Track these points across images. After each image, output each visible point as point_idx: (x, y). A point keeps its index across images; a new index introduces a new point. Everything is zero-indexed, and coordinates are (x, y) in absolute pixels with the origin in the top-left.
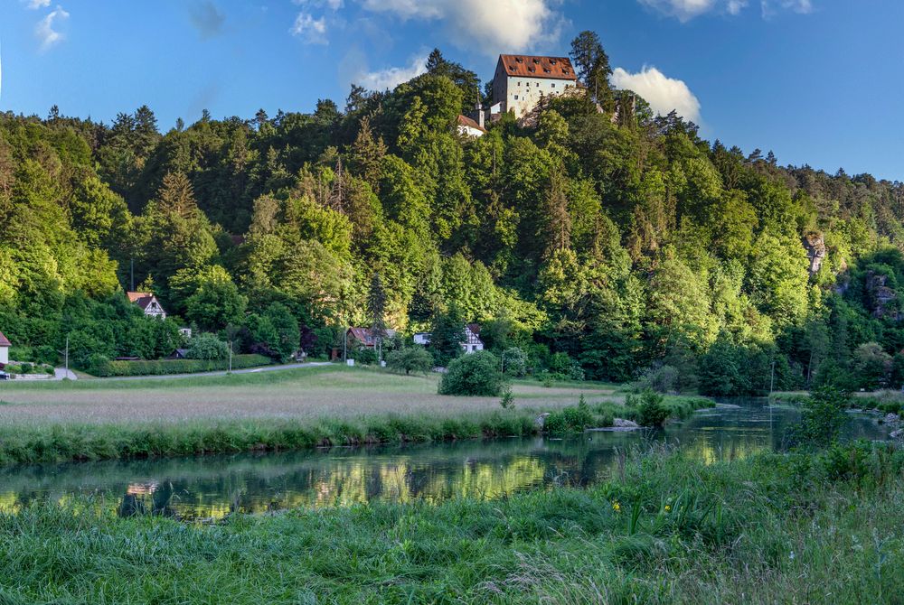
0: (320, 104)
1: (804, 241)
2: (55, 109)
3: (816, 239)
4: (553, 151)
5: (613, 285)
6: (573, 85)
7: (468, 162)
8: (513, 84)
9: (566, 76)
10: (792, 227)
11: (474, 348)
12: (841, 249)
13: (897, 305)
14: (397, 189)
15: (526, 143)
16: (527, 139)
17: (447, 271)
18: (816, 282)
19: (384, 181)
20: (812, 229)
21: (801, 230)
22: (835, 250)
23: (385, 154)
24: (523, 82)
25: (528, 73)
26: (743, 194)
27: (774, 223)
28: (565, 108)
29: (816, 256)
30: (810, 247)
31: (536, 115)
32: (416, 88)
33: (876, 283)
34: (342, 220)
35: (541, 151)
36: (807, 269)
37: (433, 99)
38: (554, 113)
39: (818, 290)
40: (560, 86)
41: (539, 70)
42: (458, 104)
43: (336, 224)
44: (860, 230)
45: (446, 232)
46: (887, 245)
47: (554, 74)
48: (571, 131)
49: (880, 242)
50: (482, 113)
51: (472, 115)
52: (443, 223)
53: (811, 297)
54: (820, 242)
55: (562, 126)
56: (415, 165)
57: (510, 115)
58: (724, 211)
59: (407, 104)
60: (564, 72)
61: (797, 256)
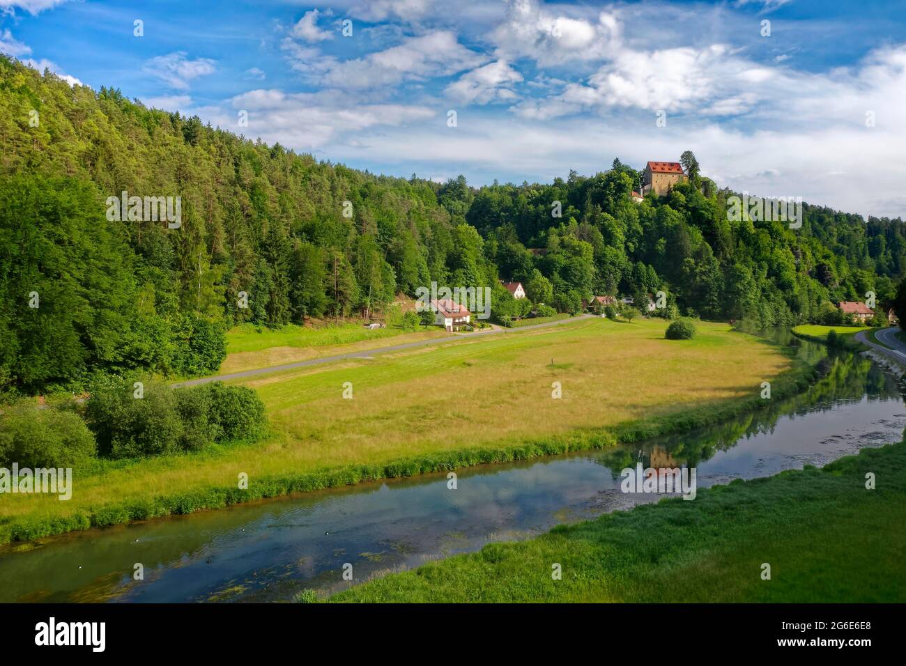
0: (555, 180)
1: (792, 250)
2: (414, 175)
3: (797, 249)
4: (679, 211)
5: (712, 275)
6: (682, 176)
7: (641, 216)
8: (654, 176)
9: (679, 172)
10: (786, 244)
11: (652, 305)
12: (807, 253)
13: (834, 280)
14: (610, 229)
15: (668, 208)
16: (668, 206)
17: (636, 269)
18: (798, 270)
19: (603, 225)
20: (795, 244)
21: (790, 245)
22: (804, 254)
23: (602, 212)
24: (660, 175)
25: (661, 171)
26: (766, 231)
27: (777, 242)
28: (682, 190)
29: (797, 257)
30: (794, 254)
31: (667, 191)
32: (610, 178)
33: (824, 269)
34: (590, 246)
35: (674, 211)
36: (795, 264)
37: (620, 184)
38: (678, 192)
39: (800, 274)
40: (676, 176)
41: (666, 169)
42: (631, 186)
43: (587, 248)
44: (815, 243)
45: (632, 250)
46: (826, 250)
47: (673, 171)
48: (687, 201)
49: (824, 249)
50: (642, 190)
51: (637, 191)
52: (631, 244)
53: (797, 278)
54: (799, 251)
55: (683, 198)
56: (616, 218)
57: (654, 190)
58: (758, 239)
59: (607, 185)
60: (678, 170)
61: (790, 258)
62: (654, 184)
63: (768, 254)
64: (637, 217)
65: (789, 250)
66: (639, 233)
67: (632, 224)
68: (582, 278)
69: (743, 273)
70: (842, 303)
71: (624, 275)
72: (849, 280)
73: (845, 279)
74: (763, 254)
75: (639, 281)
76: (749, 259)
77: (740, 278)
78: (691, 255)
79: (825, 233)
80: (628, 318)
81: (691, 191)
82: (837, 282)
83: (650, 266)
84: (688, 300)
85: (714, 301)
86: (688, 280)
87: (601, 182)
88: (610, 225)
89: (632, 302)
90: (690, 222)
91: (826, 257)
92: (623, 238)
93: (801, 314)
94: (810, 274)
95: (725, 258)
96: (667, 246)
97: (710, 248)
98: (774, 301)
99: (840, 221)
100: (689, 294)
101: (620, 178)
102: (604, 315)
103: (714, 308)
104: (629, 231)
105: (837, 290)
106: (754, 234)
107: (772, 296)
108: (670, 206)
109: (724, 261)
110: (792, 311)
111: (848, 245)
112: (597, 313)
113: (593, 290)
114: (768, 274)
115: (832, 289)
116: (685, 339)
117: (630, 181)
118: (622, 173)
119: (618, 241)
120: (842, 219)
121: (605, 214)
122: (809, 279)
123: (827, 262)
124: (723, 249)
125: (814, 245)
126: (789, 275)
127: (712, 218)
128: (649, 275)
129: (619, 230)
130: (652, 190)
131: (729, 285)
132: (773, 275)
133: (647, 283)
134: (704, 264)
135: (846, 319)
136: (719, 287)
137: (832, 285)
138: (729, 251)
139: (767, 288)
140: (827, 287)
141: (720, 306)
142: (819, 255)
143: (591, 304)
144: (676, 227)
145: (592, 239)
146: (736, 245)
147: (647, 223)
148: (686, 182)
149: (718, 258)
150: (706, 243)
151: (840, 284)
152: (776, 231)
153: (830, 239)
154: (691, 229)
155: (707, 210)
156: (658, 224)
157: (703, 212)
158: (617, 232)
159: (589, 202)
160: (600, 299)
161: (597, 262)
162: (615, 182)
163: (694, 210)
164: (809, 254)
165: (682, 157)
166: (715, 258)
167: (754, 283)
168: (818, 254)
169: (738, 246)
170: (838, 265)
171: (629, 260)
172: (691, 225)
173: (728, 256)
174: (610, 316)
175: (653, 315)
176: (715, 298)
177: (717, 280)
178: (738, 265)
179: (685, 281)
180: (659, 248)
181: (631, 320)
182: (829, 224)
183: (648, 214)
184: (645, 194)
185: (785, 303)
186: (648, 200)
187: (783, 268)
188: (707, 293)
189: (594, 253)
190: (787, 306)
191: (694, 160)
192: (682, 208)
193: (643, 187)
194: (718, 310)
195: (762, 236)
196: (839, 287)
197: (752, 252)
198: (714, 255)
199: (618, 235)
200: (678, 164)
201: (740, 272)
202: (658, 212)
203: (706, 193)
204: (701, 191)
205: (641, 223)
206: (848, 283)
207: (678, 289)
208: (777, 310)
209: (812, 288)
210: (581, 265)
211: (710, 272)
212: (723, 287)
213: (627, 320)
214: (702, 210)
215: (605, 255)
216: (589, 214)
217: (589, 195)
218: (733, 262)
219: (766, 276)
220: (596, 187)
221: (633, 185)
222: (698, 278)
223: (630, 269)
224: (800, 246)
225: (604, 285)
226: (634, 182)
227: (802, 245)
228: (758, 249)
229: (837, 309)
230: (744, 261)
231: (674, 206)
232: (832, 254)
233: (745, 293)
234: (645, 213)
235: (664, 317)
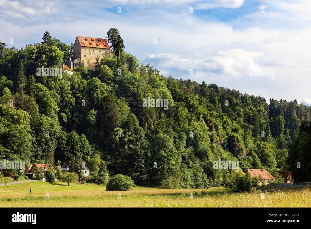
1: (206, 123)
3: (210, 122)
4: (107, 83)
5: (139, 144)
6: (108, 51)
7: (73, 87)
8: (83, 51)
9: (105, 48)
10: (201, 117)
11: (86, 172)
12: (219, 126)
13: (242, 150)
14: (45, 99)
15: (97, 81)
16: (97, 78)
17: (70, 137)
18: (212, 141)
19: (37, 95)
20: (208, 118)
21: (204, 118)
22: (217, 127)
23: (36, 83)
24: (88, 50)
25: (89, 46)
26: (184, 104)
27: (194, 115)
28: (110, 64)
29: (211, 129)
30: (208, 126)
31: (95, 65)
32: (41, 51)
33: (234, 141)
34: (26, 114)
35: (103, 83)
36: (209, 135)
37: (51, 57)
38: (106, 66)
39: (214, 145)
40: (103, 52)
41: (94, 45)
42: (61, 59)
43: (25, 116)
44: (225, 118)
45: (65, 119)
46: (235, 124)
47: (100, 46)
48: (114, 74)
49: (233, 123)
50: (72, 63)
51: (68, 64)
52: (64, 115)
53: (212, 148)
54: (212, 124)
55: (110, 72)
56: (50, 89)
57: (83, 64)
58: (178, 111)
59: (38, 58)
60: (104, 46)
61: (205, 130)
62: (83, 58)
63: (186, 126)
64: (70, 88)
65: (204, 123)
66: (71, 104)
67: (65, 95)
68: (21, 145)
69: (166, 141)
70: (249, 171)
71: (59, 144)
72: (254, 151)
73: (251, 150)
74: (182, 124)
75: (73, 150)
76: (171, 129)
77: (164, 146)
78: (119, 125)
79: (233, 113)
80: (67, 182)
81: (118, 65)
82: (245, 152)
83: (83, 135)
84: (118, 167)
85: (141, 167)
86: (117, 148)
87: (33, 54)
88: (45, 95)
89: (68, 169)
90: (118, 95)
91: (235, 130)
92: (57, 108)
93: (216, 180)
94: (223, 145)
95: (149, 128)
96: (97, 116)
97: (136, 119)
98: (193, 167)
99: (246, 102)
100: (119, 161)
101: (51, 51)
102: (44, 180)
103: (141, 174)
104: (62, 102)
105: (244, 159)
106: (174, 107)
107: (191, 163)
108: (100, 79)
109: (149, 132)
110: (208, 177)
111: (253, 124)
112: (38, 179)
113: (30, 158)
114: (186, 144)
115: (241, 158)
116: (123, 190)
117: (61, 54)
118: (53, 46)
119: (53, 111)
120: (248, 101)
121: (38, 85)
122: (221, 150)
123: (235, 135)
124: (147, 120)
125: (225, 120)
126: (205, 144)
127: (137, 91)
128: (82, 143)
129: (53, 100)
130: (81, 64)
131: (154, 153)
132: (191, 145)
133: (81, 151)
134: (132, 134)
135: (253, 182)
136: (146, 154)
137: (241, 155)
138: (153, 122)
139: (186, 155)
140: (237, 157)
141: (147, 173)
142: (229, 129)
143: (30, 172)
144: (105, 99)
145: (28, 108)
146: (159, 117)
147: (79, 95)
148: (112, 57)
149: (143, 127)
150: (133, 114)
151: (247, 155)
152: (192, 105)
153: (238, 118)
154: (119, 101)
155: (133, 84)
156: (89, 96)
157: (129, 85)
158: (51, 102)
159: (22, 73)
160: (39, 166)
161: (33, 130)
162: (47, 55)
163: (121, 83)
164: (220, 127)
165: (108, 33)
166: (141, 128)
167: (175, 151)
168: (228, 127)
169: (160, 118)
170: (245, 138)
171: (63, 130)
172: (119, 97)
173: (152, 126)
174: (50, 180)
175: (88, 181)
176: (142, 165)
177: (144, 148)
178: (161, 134)
179: (115, 149)
180: (91, 118)
181: (70, 184)
182: (237, 104)
183: (79, 86)
184: (75, 68)
185: (202, 170)
186: (78, 73)
187: (199, 138)
188: (135, 160)
189: (30, 122)
190: (204, 172)
191: (119, 37)
192: (110, 82)
193: (73, 61)
194: (145, 176)
195: (180, 108)
196: (246, 157)
197: (172, 123)
198: (140, 125)
199: (53, 105)
200: (104, 40)
201: (163, 140)
202: (89, 84)
203: (130, 69)
204: (126, 66)
205: (73, 94)
206: (254, 153)
207: (109, 157)
208: (196, 175)
209: (224, 157)
210: (20, 133)
211: (137, 141)
212: (149, 154)
213: (66, 184)
214: (129, 83)
215: (41, 124)
216: (23, 85)
217: (22, 66)
218: (157, 133)
219: (185, 145)
220: (28, 59)
221: (64, 58)
222: (126, 147)
223: (65, 138)
224: (213, 120)
225: (40, 153)
226: (65, 55)
227: (214, 120)
228: (177, 120)
229: (245, 174)
230: (166, 132)
231: (103, 79)
232: (240, 128)
233: (168, 159)
234: (77, 85)
235: (98, 183)
